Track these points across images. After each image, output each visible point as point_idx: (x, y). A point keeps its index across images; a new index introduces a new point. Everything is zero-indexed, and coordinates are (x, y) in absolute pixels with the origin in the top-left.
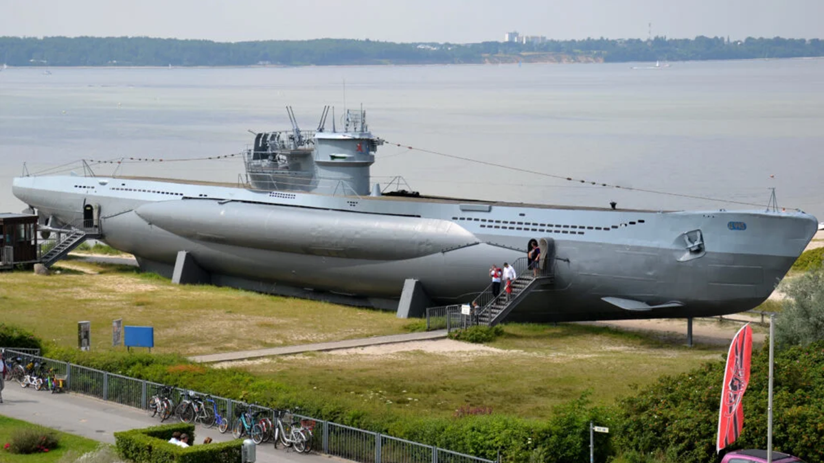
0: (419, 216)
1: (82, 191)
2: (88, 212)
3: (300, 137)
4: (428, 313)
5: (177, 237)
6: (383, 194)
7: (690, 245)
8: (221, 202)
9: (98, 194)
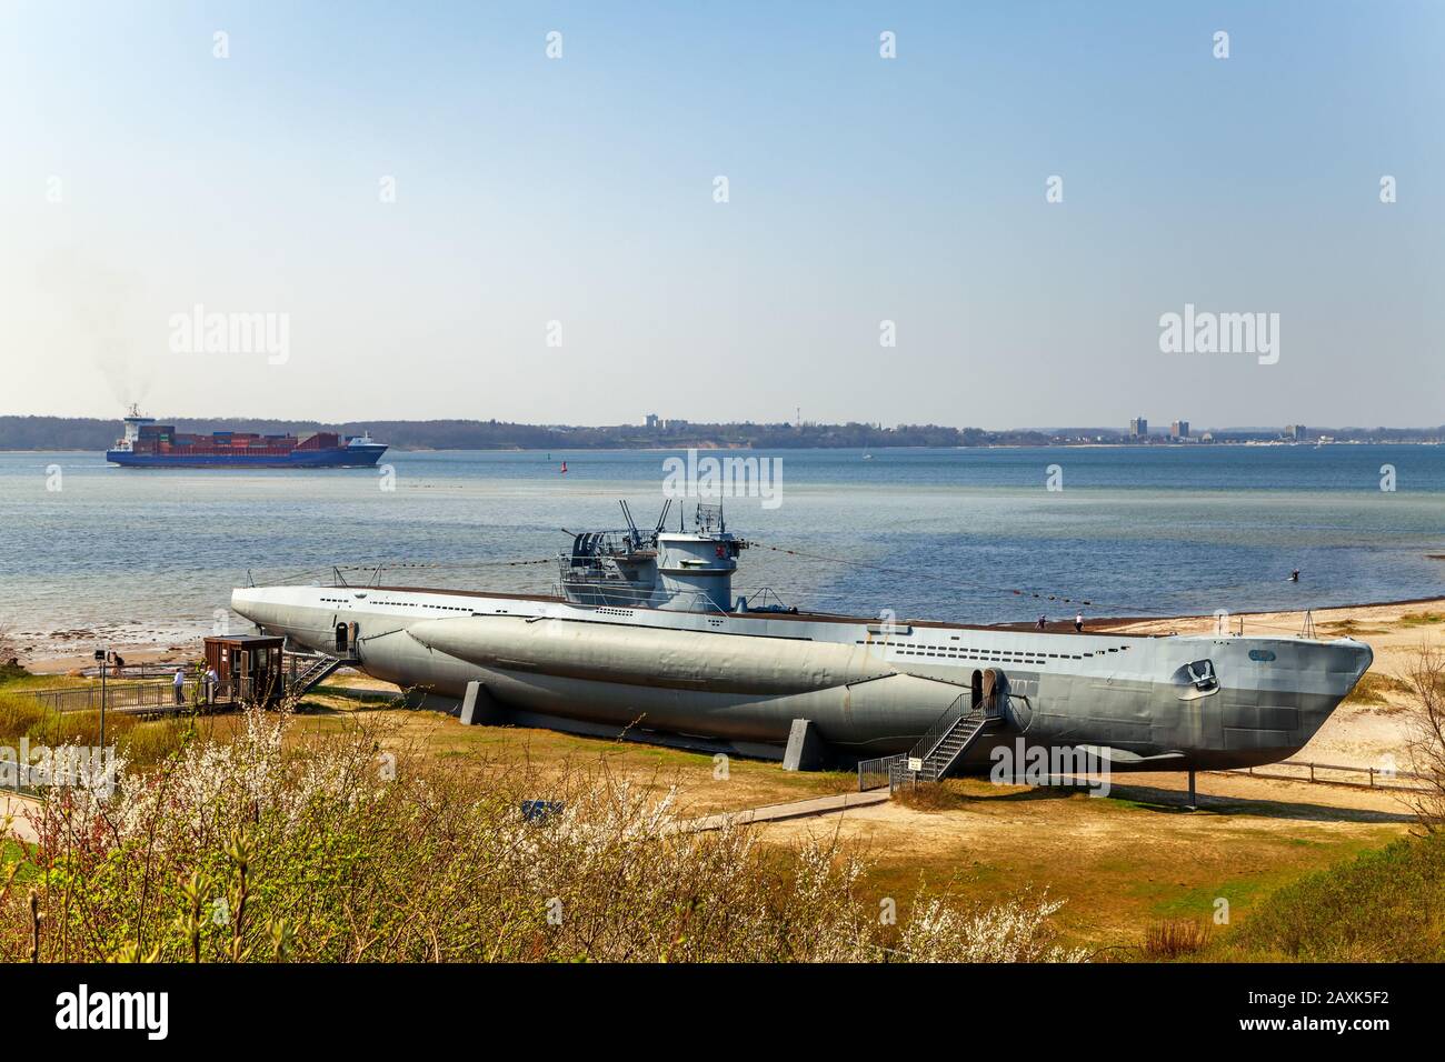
0: (810, 640)
1: (333, 606)
2: (341, 633)
3: (638, 538)
4: (860, 768)
5: (466, 664)
6: (751, 610)
7: (1197, 680)
8: (530, 620)
9: (354, 609)
